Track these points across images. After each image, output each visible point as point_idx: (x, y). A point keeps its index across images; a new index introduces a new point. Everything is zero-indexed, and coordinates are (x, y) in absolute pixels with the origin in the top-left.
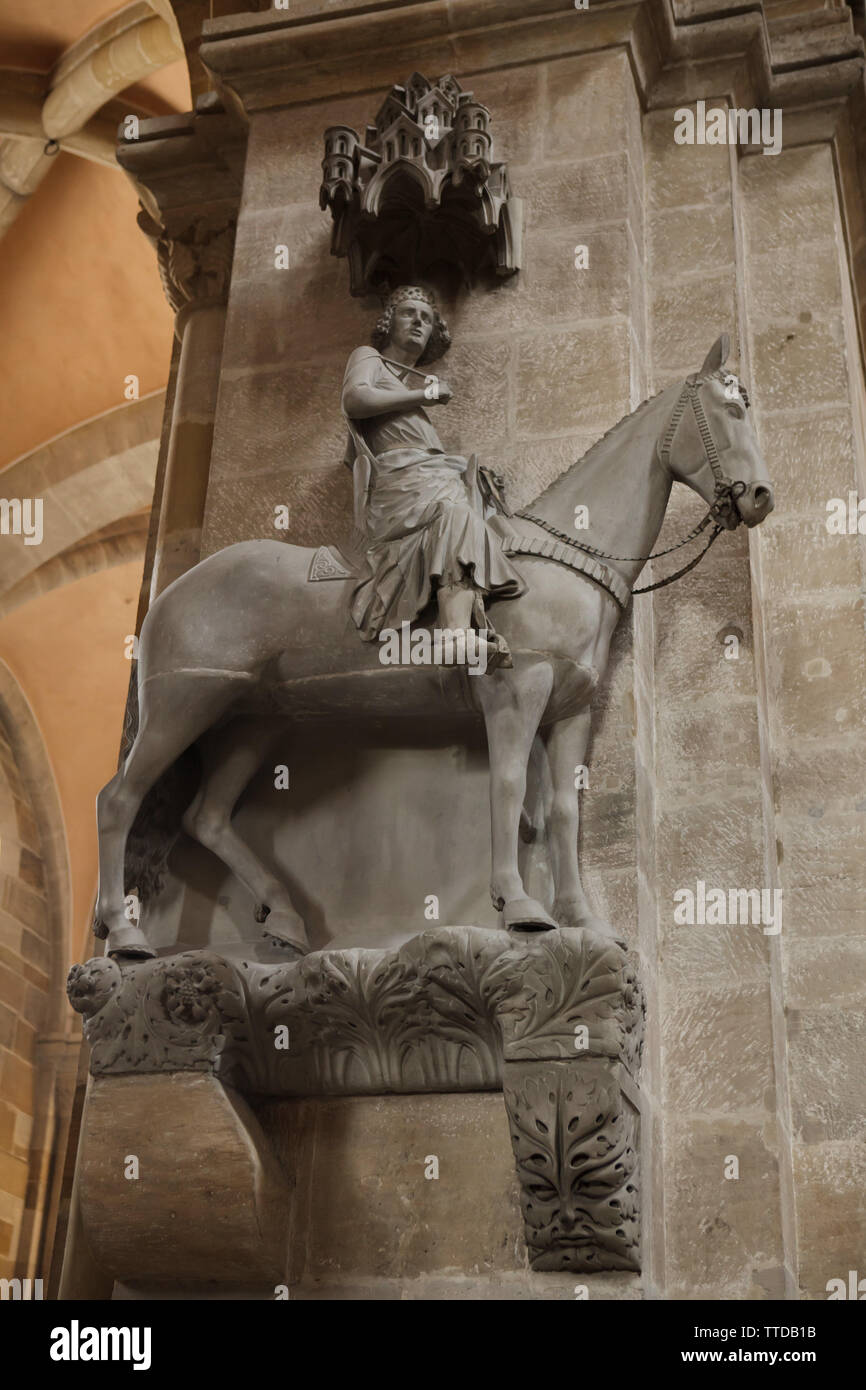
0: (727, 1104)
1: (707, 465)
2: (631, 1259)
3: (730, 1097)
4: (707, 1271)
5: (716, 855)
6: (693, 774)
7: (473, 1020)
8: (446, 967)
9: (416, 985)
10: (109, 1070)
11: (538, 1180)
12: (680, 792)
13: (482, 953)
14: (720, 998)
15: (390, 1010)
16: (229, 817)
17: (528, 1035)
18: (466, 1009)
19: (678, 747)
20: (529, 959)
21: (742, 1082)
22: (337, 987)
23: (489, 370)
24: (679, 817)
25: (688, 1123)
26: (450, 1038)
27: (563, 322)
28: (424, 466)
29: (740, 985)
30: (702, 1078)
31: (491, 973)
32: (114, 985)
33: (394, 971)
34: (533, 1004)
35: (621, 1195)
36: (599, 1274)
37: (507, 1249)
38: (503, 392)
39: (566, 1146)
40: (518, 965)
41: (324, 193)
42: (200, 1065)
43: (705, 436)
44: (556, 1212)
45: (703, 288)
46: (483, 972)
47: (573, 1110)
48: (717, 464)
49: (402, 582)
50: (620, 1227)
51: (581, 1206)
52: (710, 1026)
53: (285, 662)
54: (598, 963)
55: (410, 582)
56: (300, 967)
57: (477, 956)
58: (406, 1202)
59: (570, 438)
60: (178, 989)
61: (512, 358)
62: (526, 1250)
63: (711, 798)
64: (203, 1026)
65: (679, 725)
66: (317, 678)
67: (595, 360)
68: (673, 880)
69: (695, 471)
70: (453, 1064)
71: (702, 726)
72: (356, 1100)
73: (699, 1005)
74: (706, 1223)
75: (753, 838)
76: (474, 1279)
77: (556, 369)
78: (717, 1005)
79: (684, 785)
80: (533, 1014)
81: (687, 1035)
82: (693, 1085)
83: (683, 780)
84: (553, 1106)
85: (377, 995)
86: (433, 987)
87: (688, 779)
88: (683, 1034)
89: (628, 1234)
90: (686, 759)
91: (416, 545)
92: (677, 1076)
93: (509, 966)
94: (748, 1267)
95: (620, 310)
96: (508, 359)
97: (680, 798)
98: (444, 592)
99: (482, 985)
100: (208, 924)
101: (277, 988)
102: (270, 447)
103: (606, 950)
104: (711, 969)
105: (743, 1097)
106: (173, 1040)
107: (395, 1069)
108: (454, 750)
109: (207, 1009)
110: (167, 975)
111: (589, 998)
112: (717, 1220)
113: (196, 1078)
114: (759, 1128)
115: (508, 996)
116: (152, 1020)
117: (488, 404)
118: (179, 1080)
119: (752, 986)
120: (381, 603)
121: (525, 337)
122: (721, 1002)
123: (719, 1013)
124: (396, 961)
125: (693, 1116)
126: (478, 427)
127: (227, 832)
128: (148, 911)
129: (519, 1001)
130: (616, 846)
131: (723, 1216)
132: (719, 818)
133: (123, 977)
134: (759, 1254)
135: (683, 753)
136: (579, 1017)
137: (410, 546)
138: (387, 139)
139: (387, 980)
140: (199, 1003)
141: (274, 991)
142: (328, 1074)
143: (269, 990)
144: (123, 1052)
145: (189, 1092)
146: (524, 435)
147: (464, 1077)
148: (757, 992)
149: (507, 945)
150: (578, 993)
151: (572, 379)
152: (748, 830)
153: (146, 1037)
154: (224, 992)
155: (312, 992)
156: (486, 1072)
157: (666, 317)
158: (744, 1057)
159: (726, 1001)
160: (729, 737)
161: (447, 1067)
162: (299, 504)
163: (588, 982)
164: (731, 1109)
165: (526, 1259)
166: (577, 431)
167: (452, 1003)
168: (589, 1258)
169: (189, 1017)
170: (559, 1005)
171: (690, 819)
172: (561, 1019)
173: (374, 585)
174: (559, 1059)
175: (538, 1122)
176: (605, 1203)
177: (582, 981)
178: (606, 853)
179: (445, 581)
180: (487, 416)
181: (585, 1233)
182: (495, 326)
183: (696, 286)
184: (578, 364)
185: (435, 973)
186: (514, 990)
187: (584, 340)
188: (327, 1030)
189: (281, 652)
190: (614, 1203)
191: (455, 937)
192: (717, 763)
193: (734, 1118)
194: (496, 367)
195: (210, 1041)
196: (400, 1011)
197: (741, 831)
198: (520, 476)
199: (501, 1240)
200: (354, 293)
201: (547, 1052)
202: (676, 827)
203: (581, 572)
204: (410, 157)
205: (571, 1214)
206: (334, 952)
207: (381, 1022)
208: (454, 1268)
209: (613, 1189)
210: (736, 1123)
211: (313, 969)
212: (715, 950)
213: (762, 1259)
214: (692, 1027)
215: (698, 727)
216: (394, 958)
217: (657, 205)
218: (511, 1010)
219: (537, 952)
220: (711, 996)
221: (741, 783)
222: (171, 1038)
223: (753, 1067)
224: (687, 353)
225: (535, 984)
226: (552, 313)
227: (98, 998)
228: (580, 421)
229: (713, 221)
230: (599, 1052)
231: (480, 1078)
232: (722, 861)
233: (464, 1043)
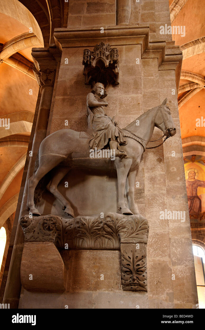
0: (160, 256)
1: (163, 123)
2: (146, 289)
3: (161, 255)
4: (156, 293)
5: (157, 204)
6: (152, 187)
7: (113, 234)
8: (109, 221)
9: (102, 225)
10: (29, 240)
11: (128, 270)
12: (149, 191)
13: (118, 219)
14: (158, 234)
15: (95, 230)
16: (57, 187)
17: (127, 237)
18: (112, 231)
19: (149, 181)
20: (128, 221)
21: (163, 252)
22: (83, 224)
23: (113, 102)
24: (149, 195)
25: (152, 260)
26: (106, 238)
27: (128, 94)
28: (104, 117)
29: (162, 231)
30: (155, 250)
31: (120, 223)
32: (32, 221)
33: (97, 221)
34: (128, 231)
35: (145, 274)
36: (138, 292)
37: (117, 285)
38: (116, 107)
39: (135, 263)
40: (125, 222)
41: (84, 62)
42: (50, 240)
43: (163, 117)
44: (131, 277)
45: (153, 93)
46: (118, 223)
47: (136, 255)
48: (165, 123)
49: (101, 140)
50: (144, 281)
51: (137, 276)
52: (156, 239)
53: (73, 155)
54: (143, 222)
55: (102, 139)
56: (75, 220)
57: (117, 219)
58: (94, 274)
59: (130, 117)
60: (47, 223)
61: (118, 100)
62: (122, 286)
63: (156, 192)
64: (52, 231)
65: (149, 177)
66: (80, 158)
67: (135, 103)
68: (148, 208)
69: (160, 124)
70: (106, 243)
71: (154, 178)
72: (83, 250)
73: (154, 235)
74: (156, 282)
75: (165, 201)
76: (110, 292)
77: (127, 103)
78: (158, 235)
79: (150, 189)
80: (128, 233)
81: (151, 241)
82: (153, 252)
83: (150, 188)
84: (132, 253)
85: (92, 227)
86: (105, 226)
87: (151, 188)
88: (150, 241)
89: (146, 283)
91: (104, 133)
92: (149, 250)
93: (123, 222)
94: (165, 292)
95: (140, 93)
96: (117, 100)
97: (149, 192)
98: (111, 142)
99: (117, 226)
100: (51, 210)
101: (69, 224)
102: (66, 113)
103: (145, 220)
104: (156, 227)
105: (164, 255)
106: (45, 234)
107: (93, 244)
108: (106, 177)
109: (53, 228)
110: (44, 220)
111: (141, 230)
112: (158, 281)
113: (50, 243)
114: (167, 262)
115: (122, 229)
116: (40, 229)
117: (113, 109)
118: (46, 243)
119: (165, 231)
120: (96, 143)
121: (121, 97)
122: (159, 234)
123: (158, 237)
124: (97, 220)
125: (153, 258)
126: (111, 113)
127: (56, 190)
128: (36, 206)
129: (125, 230)
130: (140, 199)
131: (160, 280)
132: (157, 196)
133: (34, 219)
134: (168, 289)
135: (150, 183)
136: (138, 234)
137: (103, 132)
138: (97, 53)
139: (95, 223)
140: (52, 226)
141: (68, 225)
142: (78, 244)
143: (67, 224)
144: (33, 236)
145: (48, 246)
146: (121, 115)
147: (108, 247)
148: (166, 233)
149: (123, 217)
150: (138, 229)
151: (130, 106)
152: (164, 199)
153: (38, 233)
154: (57, 224)
155: (77, 225)
156: (113, 246)
157: (146, 97)
158: (164, 246)
159: (160, 234)
160: (159, 180)
161: (105, 244)
162: (72, 125)
163: (141, 226)
164: (161, 257)
165: (122, 288)
166: (132, 116)
167: (109, 230)
168: (137, 288)
169: (49, 229)
170: (134, 231)
171: (151, 196)
172: (134, 235)
173: (94, 140)
174: (133, 243)
175: (129, 257)
176: (142, 276)
177: (139, 226)
178: (138, 201)
179: (111, 140)
180: (113, 111)
181: (137, 282)
182: (114, 94)
183: (152, 92)
184: (132, 103)
185: (107, 223)
186: (124, 227)
187: (133, 98)
188: (79, 234)
189: (72, 152)
190: (144, 276)
191: (112, 215)
192: (157, 185)
193: (162, 259)
194: (115, 102)
195: (53, 235)
196: (97, 231)
197: (162, 199)
198: (120, 123)
199: (116, 283)
200: (86, 84)
201: (131, 242)
202: (148, 198)
204: (102, 56)
205: (135, 278)
206: (83, 217)
207: (92, 233)
208: (105, 289)
209: (143, 273)
211: (78, 220)
212: (157, 223)
213: (168, 290)
214: (152, 239)
215: (153, 177)
216: (97, 219)
217: (144, 76)
218: (123, 232)
219: (130, 219)
220: (156, 233)
221: (162, 190)
222: (44, 234)
223: (166, 249)
224: (150, 105)
225: (129, 226)
226: (126, 93)
227: (28, 224)
228: (132, 114)
229: (155, 80)
230: (142, 242)
231: (112, 247)
232: (158, 205)
233: (109, 239)
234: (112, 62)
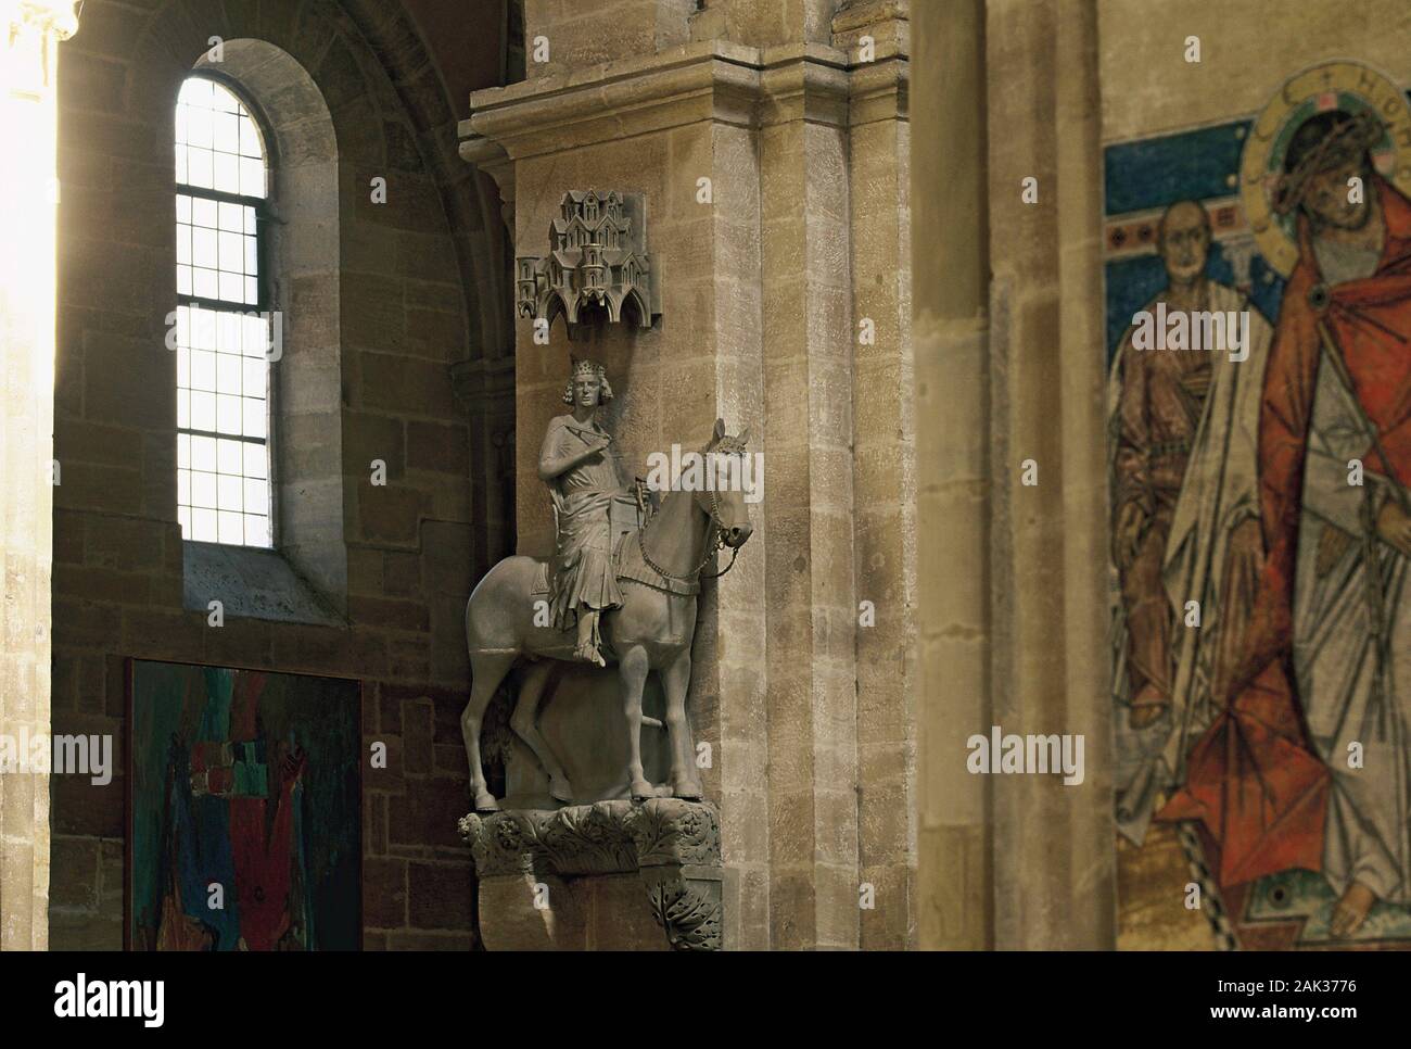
0: (794, 860)
3: (796, 855)
8: (604, 823)
10: (484, 874)
13: (618, 814)
16: (532, 720)
17: (646, 854)
20: (640, 816)
21: (801, 847)
22: (569, 829)
23: (648, 396)
25: (779, 870)
27: (684, 358)
30: (785, 845)
32: (478, 830)
33: (589, 822)
34: (644, 840)
35: (703, 927)
38: (656, 413)
42: (525, 872)
47: (666, 891)
56: (554, 817)
60: (503, 833)
61: (659, 386)
63: (791, 674)
64: (519, 851)
65: (777, 624)
66: (547, 649)
67: (700, 391)
71: (787, 626)
73: (783, 803)
77: (681, 397)
78: (790, 802)
79: (778, 666)
80: (645, 844)
82: (780, 849)
84: (659, 889)
85: (589, 830)
87: (780, 662)
90: (780, 648)
93: (630, 820)
97: (777, 674)
98: (578, 615)
99: (622, 830)
104: (789, 782)
105: (801, 855)
109: (518, 842)
110: (498, 825)
111: (664, 836)
113: (519, 878)
114: (808, 873)
117: (649, 421)
118: (512, 879)
119: (805, 791)
121: (666, 370)
122: (793, 801)
125: (780, 867)
127: (529, 731)
129: (638, 837)
130: (710, 729)
131: (793, 920)
133: (483, 824)
134: (806, 940)
135: (778, 644)
136: (663, 846)
139: (588, 825)
140: (514, 839)
141: (549, 828)
143: (545, 828)
144: (488, 865)
145: (518, 884)
146: (667, 446)
149: (630, 809)
150: (660, 833)
151: (689, 405)
153: (495, 857)
154: (525, 833)
155: (561, 830)
164: (796, 863)
166: (691, 445)
172: (655, 847)
173: (557, 601)
174: (660, 865)
175: (654, 897)
176: (694, 932)
177: (659, 828)
179: (578, 609)
182: (652, 357)
183: (786, 289)
184: (692, 392)
186: (637, 833)
187: (694, 374)
189: (526, 637)
190: (698, 932)
191: (602, 809)
193: (798, 868)
194: (651, 393)
195: (524, 858)
197: (802, 695)
201: (655, 862)
203: (653, 587)
209: (697, 925)
210: (798, 870)
211: (559, 819)
212: (791, 770)
213: (807, 942)
214: (781, 816)
215: (785, 627)
219: (640, 813)
220: (788, 798)
221: (803, 665)
223: (805, 839)
225: (643, 829)
234: (585, 304)
